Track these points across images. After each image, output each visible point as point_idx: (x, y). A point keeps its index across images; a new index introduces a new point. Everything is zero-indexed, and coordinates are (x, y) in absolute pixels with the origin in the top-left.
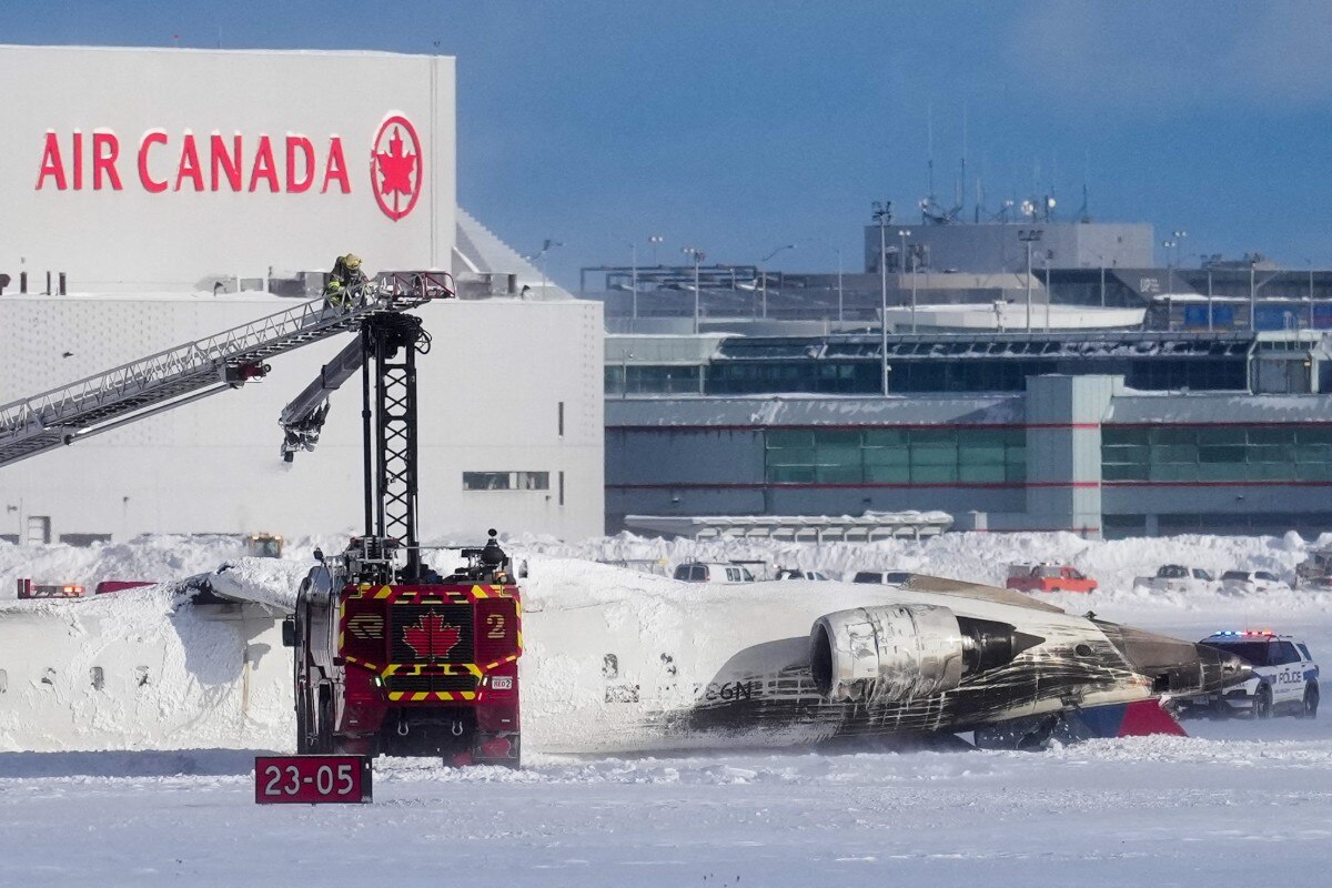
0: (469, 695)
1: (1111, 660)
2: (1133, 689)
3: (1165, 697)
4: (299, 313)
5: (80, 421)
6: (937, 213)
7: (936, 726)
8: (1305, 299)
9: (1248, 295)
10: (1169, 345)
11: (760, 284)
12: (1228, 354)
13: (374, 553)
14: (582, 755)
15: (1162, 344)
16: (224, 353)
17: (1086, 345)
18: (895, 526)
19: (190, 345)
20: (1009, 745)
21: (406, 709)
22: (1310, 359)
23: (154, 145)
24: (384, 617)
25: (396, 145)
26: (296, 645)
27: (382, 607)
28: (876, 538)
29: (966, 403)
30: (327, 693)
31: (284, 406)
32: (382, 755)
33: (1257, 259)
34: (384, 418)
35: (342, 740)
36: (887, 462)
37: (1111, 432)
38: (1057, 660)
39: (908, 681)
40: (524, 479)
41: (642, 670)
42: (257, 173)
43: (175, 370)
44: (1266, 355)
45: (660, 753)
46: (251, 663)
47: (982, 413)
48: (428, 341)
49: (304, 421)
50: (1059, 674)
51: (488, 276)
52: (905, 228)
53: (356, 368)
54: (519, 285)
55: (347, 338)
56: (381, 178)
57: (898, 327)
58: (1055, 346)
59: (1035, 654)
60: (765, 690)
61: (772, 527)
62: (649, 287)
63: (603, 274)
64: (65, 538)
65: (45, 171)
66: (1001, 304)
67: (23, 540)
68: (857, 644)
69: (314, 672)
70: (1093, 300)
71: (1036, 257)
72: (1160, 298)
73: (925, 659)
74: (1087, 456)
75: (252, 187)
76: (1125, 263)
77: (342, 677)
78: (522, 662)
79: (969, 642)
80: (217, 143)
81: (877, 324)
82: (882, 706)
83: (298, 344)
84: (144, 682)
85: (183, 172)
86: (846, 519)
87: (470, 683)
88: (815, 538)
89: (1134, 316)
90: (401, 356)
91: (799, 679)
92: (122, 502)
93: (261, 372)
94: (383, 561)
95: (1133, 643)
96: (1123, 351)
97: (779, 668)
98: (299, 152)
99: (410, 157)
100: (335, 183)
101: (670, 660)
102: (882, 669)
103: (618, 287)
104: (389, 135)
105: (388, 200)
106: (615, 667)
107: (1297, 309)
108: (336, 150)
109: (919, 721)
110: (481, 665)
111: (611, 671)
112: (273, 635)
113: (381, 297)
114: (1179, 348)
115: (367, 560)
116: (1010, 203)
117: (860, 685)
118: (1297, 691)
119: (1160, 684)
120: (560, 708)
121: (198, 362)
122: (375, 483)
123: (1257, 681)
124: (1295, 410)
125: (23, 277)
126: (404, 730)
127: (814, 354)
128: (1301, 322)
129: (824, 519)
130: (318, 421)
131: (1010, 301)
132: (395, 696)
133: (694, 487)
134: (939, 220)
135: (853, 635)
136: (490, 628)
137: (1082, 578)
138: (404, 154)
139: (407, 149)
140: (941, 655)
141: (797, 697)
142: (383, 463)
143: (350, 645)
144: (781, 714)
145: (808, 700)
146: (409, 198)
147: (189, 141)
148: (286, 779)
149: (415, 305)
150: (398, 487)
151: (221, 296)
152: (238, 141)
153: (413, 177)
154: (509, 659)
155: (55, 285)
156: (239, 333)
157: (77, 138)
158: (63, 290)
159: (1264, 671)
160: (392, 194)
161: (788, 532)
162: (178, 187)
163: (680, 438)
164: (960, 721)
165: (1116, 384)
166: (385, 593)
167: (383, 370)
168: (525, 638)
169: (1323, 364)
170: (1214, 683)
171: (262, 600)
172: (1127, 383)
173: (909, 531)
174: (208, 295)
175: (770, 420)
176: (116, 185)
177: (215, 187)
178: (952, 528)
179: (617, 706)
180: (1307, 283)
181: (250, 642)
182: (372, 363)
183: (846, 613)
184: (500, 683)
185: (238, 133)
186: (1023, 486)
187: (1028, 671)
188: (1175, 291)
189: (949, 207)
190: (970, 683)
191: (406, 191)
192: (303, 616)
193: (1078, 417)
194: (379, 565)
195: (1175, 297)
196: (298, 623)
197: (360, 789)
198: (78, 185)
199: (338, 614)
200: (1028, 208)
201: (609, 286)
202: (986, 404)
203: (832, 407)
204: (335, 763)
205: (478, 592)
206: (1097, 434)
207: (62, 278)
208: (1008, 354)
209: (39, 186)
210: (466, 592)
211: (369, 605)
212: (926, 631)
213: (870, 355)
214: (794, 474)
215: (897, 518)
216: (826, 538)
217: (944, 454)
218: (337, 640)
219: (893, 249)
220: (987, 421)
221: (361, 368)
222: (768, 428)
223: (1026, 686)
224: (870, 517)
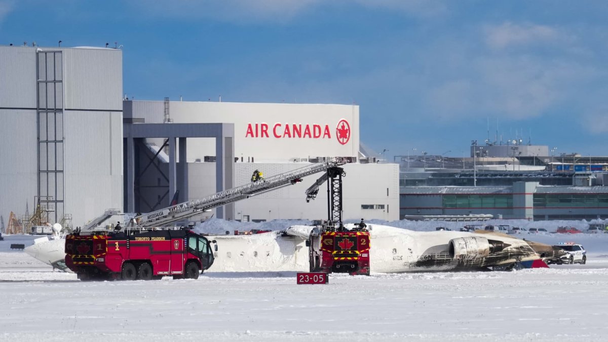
0: (356, 258)
1: (529, 250)
2: (535, 257)
3: (544, 259)
4: (310, 166)
5: (251, 193)
6: (490, 143)
7: (482, 266)
8: (589, 164)
9: (573, 163)
10: (552, 175)
11: (442, 160)
12: (567, 177)
13: (330, 224)
14: (387, 273)
15: (550, 174)
16: (290, 176)
17: (529, 175)
18: (478, 218)
19: (281, 174)
20: (502, 270)
21: (339, 262)
22: (589, 178)
23: (278, 127)
24: (333, 240)
25: (343, 127)
26: (309, 246)
27: (332, 237)
28: (473, 221)
29: (497, 188)
30: (317, 258)
31: (306, 189)
32: (333, 273)
33: (576, 154)
34: (333, 192)
35: (322, 269)
36: (476, 202)
37: (535, 195)
38: (515, 250)
39: (474, 255)
40: (378, 207)
41: (403, 252)
42: (305, 133)
43: (277, 181)
44: (577, 177)
45: (407, 272)
46: (297, 251)
47: (501, 191)
48: (345, 174)
49: (312, 192)
50: (515, 253)
51: (368, 158)
52: (481, 147)
53: (326, 180)
54: (377, 160)
55: (323, 173)
56: (339, 135)
57: (479, 170)
58: (521, 175)
59: (509, 248)
60: (436, 257)
61: (445, 218)
62: (412, 161)
63: (400, 158)
64: (253, 220)
65: (248, 133)
66: (507, 165)
67: (242, 221)
68: (461, 246)
69: (314, 253)
70: (532, 164)
71: (517, 154)
72: (550, 163)
73: (479, 250)
74: (529, 201)
75: (304, 137)
76: (540, 155)
77: (322, 254)
78: (370, 250)
79: (491, 246)
80: (295, 127)
81: (473, 170)
82: (468, 261)
83: (310, 174)
84: (268, 255)
85: (285, 133)
86: (465, 216)
87: (356, 255)
88: (456, 221)
89: (543, 168)
90: (338, 177)
91: (445, 254)
92: (269, 212)
93: (300, 181)
94: (333, 226)
95: (535, 246)
96: (539, 176)
97: (440, 252)
98: (317, 129)
99: (347, 130)
100: (327, 136)
101: (410, 250)
102: (468, 252)
103: (404, 161)
104: (341, 124)
105: (341, 140)
106: (396, 251)
107: (586, 166)
108: (327, 128)
109: (478, 264)
110: (359, 251)
111: (395, 252)
112: (304, 244)
113: (333, 163)
114: (554, 176)
115: (328, 226)
116: (509, 141)
117: (462, 256)
118: (581, 257)
119: (542, 256)
120: (381, 261)
121: (283, 179)
122: (331, 207)
123: (569, 255)
124: (585, 190)
125: (242, 158)
126: (338, 266)
127: (456, 177)
128: (587, 169)
129: (459, 216)
130: (316, 193)
131: (510, 164)
132: (336, 258)
133: (424, 208)
134: (491, 145)
135: (460, 244)
136: (362, 242)
137: (577, 230)
138: (345, 129)
139: (346, 127)
140: (483, 249)
141: (445, 259)
142: (333, 203)
143: (324, 246)
144: (440, 263)
145: (448, 260)
146: (346, 139)
147: (287, 127)
148: (305, 278)
149: (342, 165)
150: (336, 209)
151: (296, 163)
152: (300, 126)
153: (348, 134)
154: (367, 250)
155: (251, 160)
156: (293, 172)
157: (257, 125)
158: (253, 161)
159: (572, 252)
160: (342, 138)
161: (449, 219)
162: (284, 137)
163: (420, 197)
164: (489, 264)
165: (537, 184)
166: (333, 234)
167: (333, 180)
168: (371, 245)
169: (592, 179)
170: (557, 256)
171: (300, 235)
172: (540, 184)
173: (482, 219)
174: (292, 162)
175: (444, 192)
176: (267, 136)
177: (294, 136)
178: (493, 218)
179: (396, 261)
180: (589, 160)
181: (297, 245)
182: (330, 179)
183: (458, 239)
184: (365, 255)
185: (300, 124)
186: (512, 208)
187: (507, 252)
188: (554, 162)
189: (493, 142)
190: (491, 255)
191: (346, 137)
192: (311, 239)
193: (527, 192)
194: (332, 227)
195: (554, 163)
196: (310, 241)
197: (326, 281)
198: (257, 136)
199: (321, 238)
200: (514, 142)
201: (402, 160)
202: (503, 189)
203: (461, 189)
204: (318, 275)
205: (358, 234)
206: (532, 196)
207: (253, 158)
208: (508, 177)
209: (246, 136)
210: (355, 234)
211: (329, 236)
212: (479, 243)
213: (471, 177)
214: (450, 205)
215: (478, 216)
216: (459, 221)
217: (490, 201)
218: (320, 245)
219: (478, 152)
220: (503, 193)
221: (327, 181)
222: (444, 195)
223: (506, 256)
224: (471, 215)
